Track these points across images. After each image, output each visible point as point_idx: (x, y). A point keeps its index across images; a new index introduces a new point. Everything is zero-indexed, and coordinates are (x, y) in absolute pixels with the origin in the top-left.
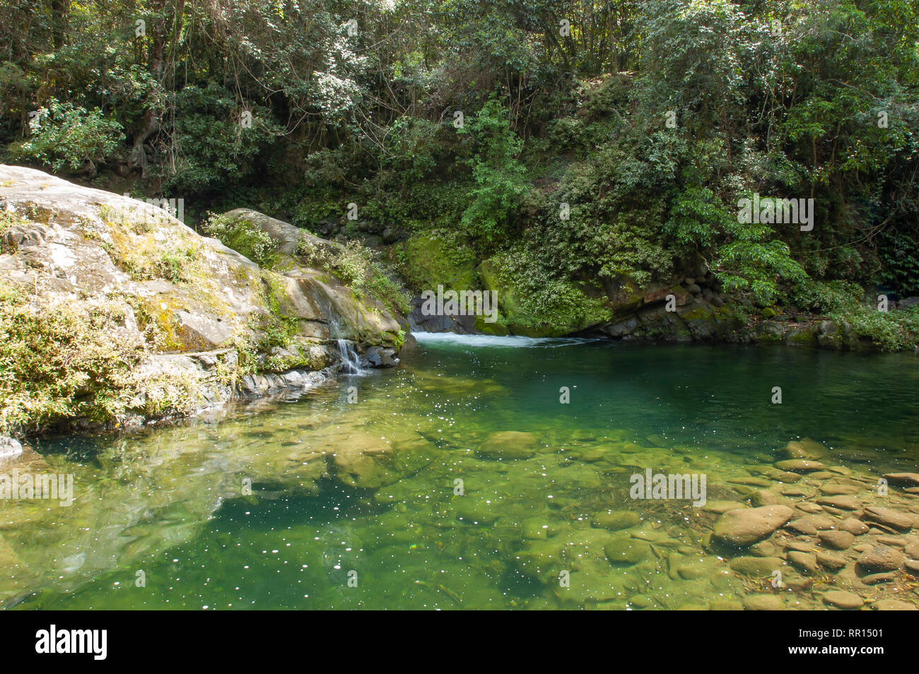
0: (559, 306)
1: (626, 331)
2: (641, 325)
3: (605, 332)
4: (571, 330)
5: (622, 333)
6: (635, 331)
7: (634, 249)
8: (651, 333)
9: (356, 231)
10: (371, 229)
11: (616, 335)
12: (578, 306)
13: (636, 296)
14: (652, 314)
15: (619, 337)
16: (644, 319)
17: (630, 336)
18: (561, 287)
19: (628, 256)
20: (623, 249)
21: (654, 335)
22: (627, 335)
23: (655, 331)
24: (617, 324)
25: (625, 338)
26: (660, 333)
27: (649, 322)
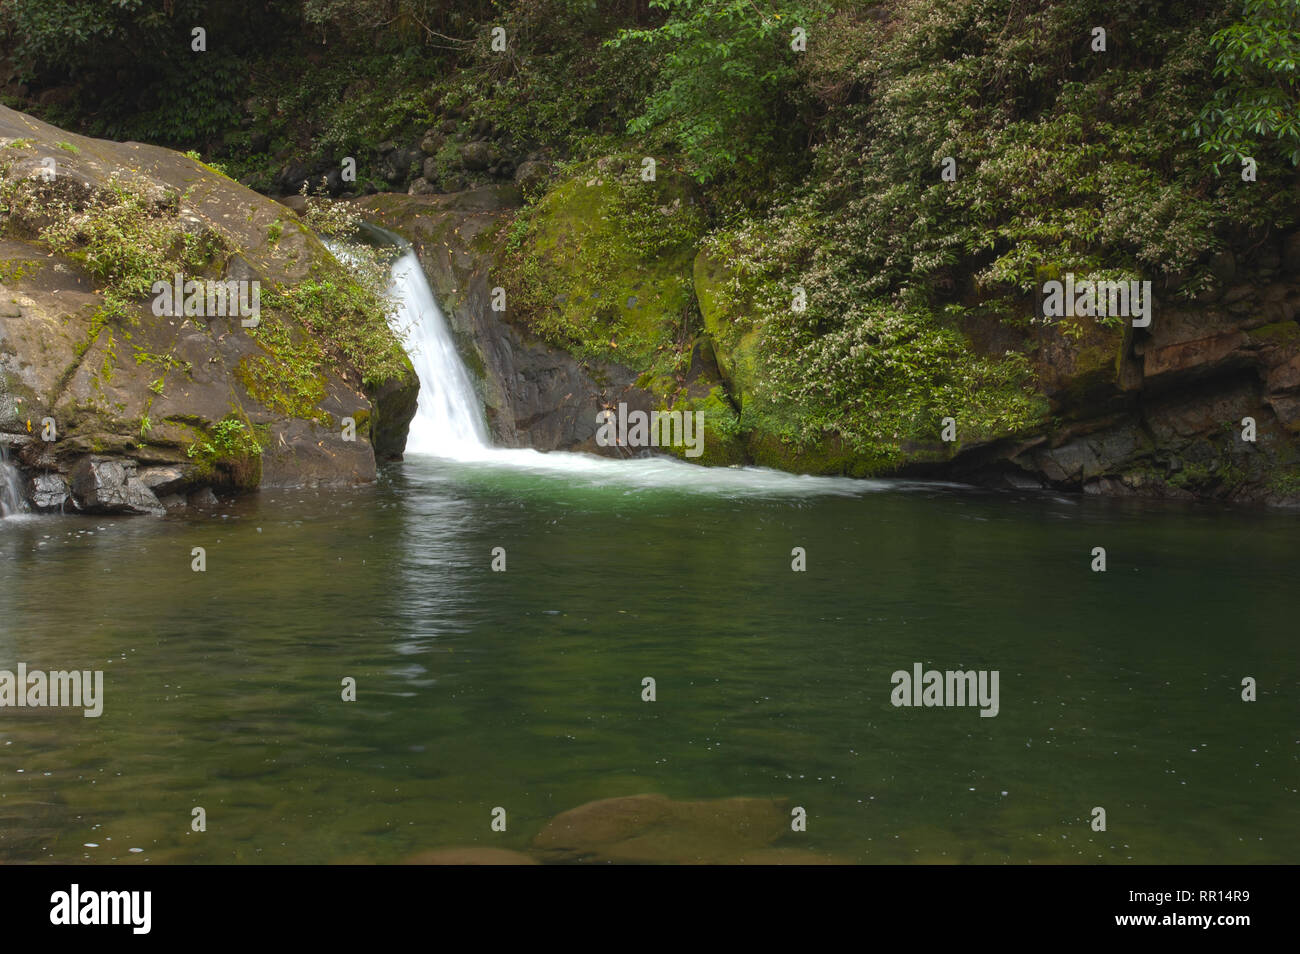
0: (879, 381)
1: (1093, 468)
2: (1149, 449)
3: (1029, 467)
4: (915, 456)
5: (1081, 471)
6: (1126, 467)
7: (1095, 201)
8: (1181, 478)
9: (457, 168)
10: (495, 162)
11: (1062, 477)
12: (939, 381)
13: (1096, 350)
14: (1193, 417)
15: (1073, 486)
16: (1163, 431)
17: (1107, 485)
18: (891, 320)
19: (1075, 223)
20: (1062, 199)
21: (1193, 484)
22: (1095, 480)
23: (1193, 470)
24: (1067, 442)
25: (1090, 489)
26: (1216, 481)
27: (1177, 442)
